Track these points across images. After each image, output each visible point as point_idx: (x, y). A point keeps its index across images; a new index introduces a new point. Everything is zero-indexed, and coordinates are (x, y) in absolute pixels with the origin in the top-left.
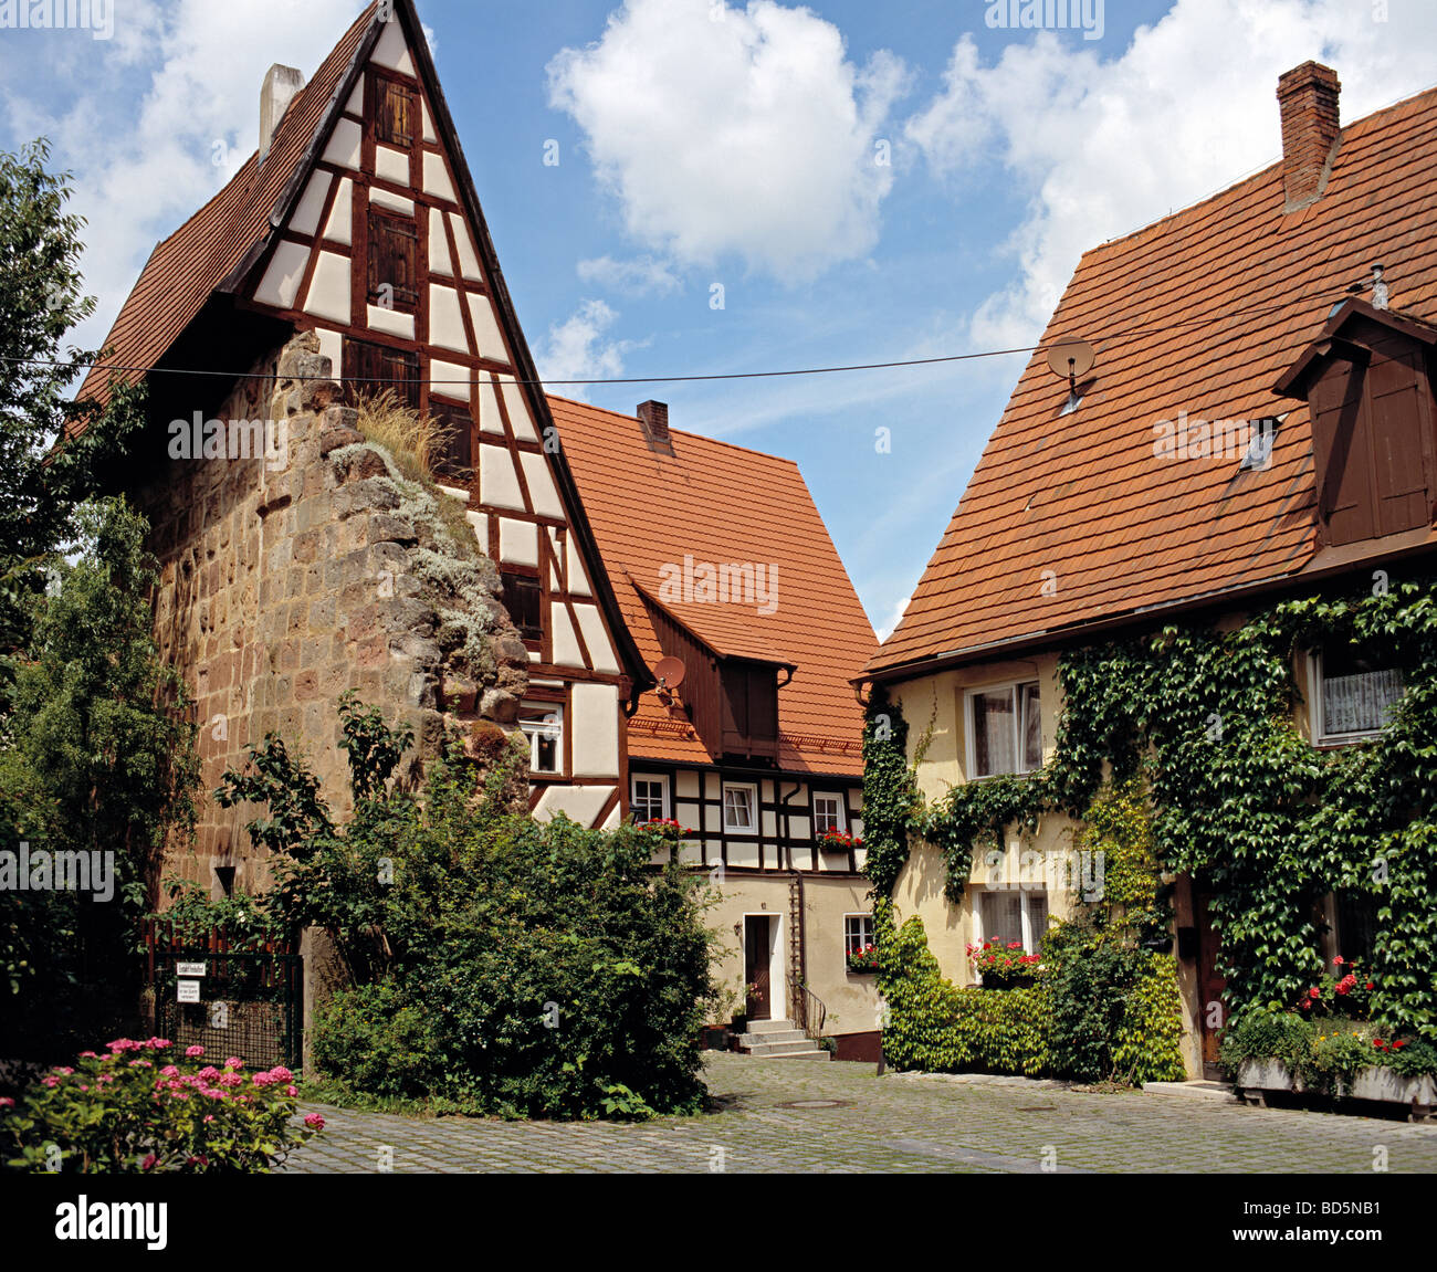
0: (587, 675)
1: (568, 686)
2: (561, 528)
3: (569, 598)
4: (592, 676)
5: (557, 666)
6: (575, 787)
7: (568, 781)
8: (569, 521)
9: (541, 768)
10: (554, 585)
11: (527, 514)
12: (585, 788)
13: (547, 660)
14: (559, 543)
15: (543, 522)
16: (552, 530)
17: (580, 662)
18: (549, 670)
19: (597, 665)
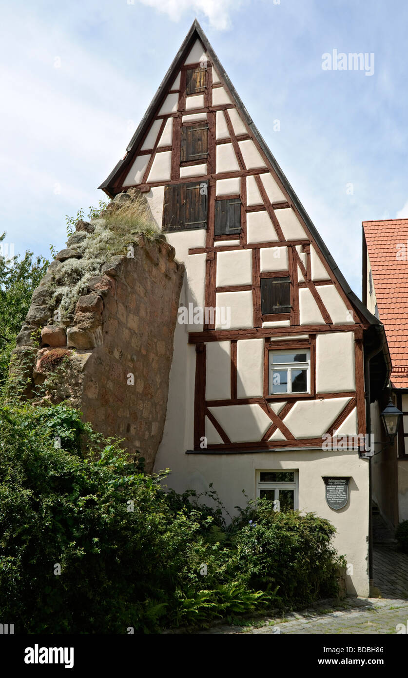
0: (327, 328)
1: (313, 337)
2: (305, 245)
3: (312, 284)
4: (330, 328)
5: (303, 326)
6: (317, 401)
7: (313, 397)
8: (311, 238)
9: (293, 390)
10: (300, 277)
11: (281, 242)
12: (326, 400)
13: (295, 324)
14: (304, 254)
15: (291, 245)
16: (298, 248)
17: (321, 320)
18: (297, 329)
19: (335, 320)
